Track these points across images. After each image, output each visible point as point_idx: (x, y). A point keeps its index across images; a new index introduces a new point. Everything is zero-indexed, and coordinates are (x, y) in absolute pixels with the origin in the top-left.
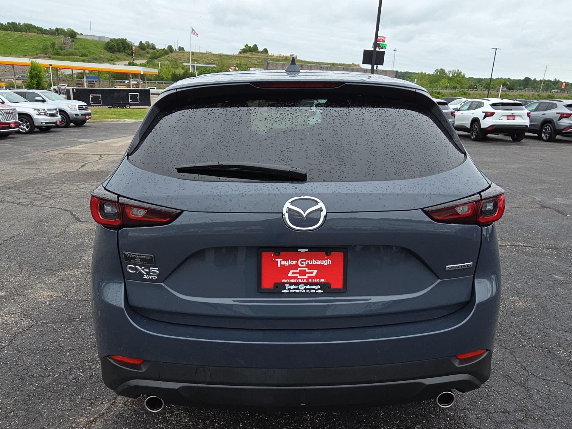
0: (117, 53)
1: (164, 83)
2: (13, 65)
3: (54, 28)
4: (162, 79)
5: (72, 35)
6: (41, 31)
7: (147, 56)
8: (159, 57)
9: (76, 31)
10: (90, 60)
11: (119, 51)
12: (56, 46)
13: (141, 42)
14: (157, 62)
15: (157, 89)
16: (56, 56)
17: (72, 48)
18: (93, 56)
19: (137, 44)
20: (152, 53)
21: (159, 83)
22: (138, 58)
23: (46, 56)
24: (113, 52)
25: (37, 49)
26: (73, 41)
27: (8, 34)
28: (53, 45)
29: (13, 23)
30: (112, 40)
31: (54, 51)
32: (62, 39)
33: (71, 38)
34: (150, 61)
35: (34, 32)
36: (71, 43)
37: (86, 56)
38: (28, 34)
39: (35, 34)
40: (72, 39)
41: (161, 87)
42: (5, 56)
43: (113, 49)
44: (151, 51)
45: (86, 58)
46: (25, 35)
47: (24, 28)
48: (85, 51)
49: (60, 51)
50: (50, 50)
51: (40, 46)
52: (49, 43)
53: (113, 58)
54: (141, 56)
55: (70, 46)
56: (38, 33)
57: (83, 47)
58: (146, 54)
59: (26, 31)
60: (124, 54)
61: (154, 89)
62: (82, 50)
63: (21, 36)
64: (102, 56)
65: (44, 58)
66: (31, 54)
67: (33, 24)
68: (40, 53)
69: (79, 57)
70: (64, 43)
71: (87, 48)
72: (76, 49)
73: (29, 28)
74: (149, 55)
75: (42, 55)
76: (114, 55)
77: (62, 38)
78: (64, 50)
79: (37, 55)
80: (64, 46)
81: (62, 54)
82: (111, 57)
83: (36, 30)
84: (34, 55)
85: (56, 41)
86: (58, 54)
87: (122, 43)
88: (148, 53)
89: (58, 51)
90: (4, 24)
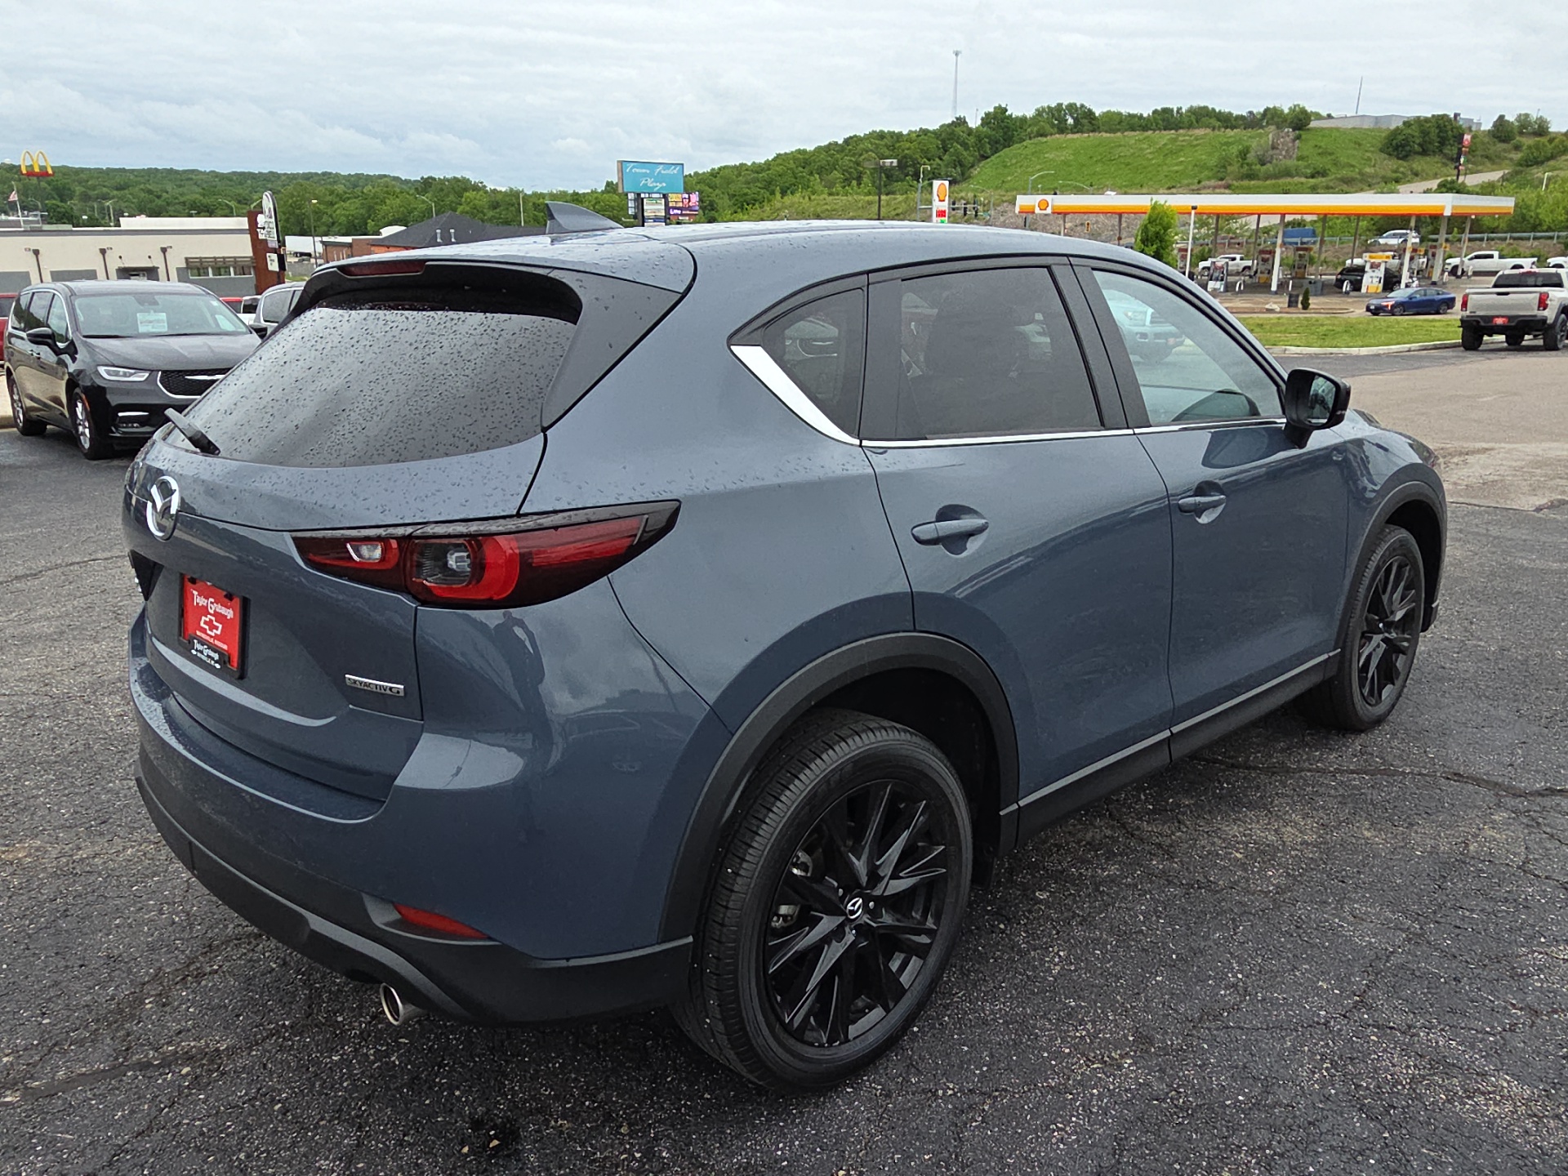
0: (1418, 157)
1: (1535, 238)
2: (1120, 215)
3: (1259, 109)
4: (1534, 229)
5: (1300, 121)
6: (1227, 121)
7: (1511, 159)
8: (1552, 157)
9: (1309, 109)
10: (1331, 184)
11: (1424, 152)
12: (1251, 157)
13: (1501, 117)
14: (1539, 174)
15: (1501, 257)
16: (1246, 183)
17: (1291, 157)
18: (1344, 172)
19: (1487, 126)
20: (1529, 147)
21: (1515, 239)
22: (1480, 168)
23: (1220, 183)
24: (1404, 158)
25: (1204, 167)
26: (1299, 137)
27: (1148, 137)
28: (1244, 154)
29: (1166, 111)
30: (1407, 124)
31: (1242, 170)
32: (1270, 136)
33: (1294, 130)
34: (1517, 173)
35: (1207, 127)
36: (1291, 145)
37: (1323, 173)
38: (1190, 133)
39: (1208, 131)
40: (1297, 132)
41: (1521, 250)
42: (1126, 193)
43: (1408, 148)
44: (1528, 141)
45: (1323, 179)
46: (1184, 136)
47: (1186, 120)
48: (1320, 162)
49: (1258, 167)
50: (1234, 168)
51: (1213, 162)
52: (1234, 150)
53: (1403, 173)
54: (1493, 160)
55: (1287, 151)
56: (1214, 129)
57: (1320, 151)
58: (1510, 152)
59: (1190, 126)
60: (1437, 158)
61: (1491, 256)
62: (1318, 158)
63: (1175, 140)
64: (1368, 170)
65: (1214, 190)
66: (1186, 182)
67: (1210, 107)
68: (1209, 179)
69: (1303, 180)
70: (1272, 145)
71: (1331, 154)
72: (1300, 158)
73: (1201, 116)
74: (1517, 156)
75: (1213, 182)
76: (1405, 164)
77: (1271, 133)
78: (1269, 165)
79: (1199, 182)
80: (1271, 152)
81: (1261, 175)
82: (1396, 171)
83: (1213, 121)
84: (1193, 184)
85: (1254, 144)
86: (1251, 176)
87: (1438, 127)
88: (1517, 148)
89: (1253, 167)
90: (1145, 115)
